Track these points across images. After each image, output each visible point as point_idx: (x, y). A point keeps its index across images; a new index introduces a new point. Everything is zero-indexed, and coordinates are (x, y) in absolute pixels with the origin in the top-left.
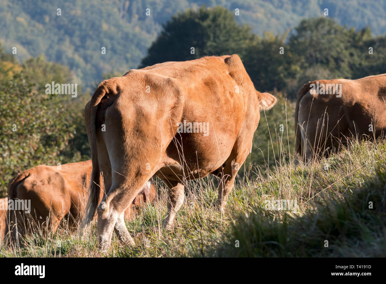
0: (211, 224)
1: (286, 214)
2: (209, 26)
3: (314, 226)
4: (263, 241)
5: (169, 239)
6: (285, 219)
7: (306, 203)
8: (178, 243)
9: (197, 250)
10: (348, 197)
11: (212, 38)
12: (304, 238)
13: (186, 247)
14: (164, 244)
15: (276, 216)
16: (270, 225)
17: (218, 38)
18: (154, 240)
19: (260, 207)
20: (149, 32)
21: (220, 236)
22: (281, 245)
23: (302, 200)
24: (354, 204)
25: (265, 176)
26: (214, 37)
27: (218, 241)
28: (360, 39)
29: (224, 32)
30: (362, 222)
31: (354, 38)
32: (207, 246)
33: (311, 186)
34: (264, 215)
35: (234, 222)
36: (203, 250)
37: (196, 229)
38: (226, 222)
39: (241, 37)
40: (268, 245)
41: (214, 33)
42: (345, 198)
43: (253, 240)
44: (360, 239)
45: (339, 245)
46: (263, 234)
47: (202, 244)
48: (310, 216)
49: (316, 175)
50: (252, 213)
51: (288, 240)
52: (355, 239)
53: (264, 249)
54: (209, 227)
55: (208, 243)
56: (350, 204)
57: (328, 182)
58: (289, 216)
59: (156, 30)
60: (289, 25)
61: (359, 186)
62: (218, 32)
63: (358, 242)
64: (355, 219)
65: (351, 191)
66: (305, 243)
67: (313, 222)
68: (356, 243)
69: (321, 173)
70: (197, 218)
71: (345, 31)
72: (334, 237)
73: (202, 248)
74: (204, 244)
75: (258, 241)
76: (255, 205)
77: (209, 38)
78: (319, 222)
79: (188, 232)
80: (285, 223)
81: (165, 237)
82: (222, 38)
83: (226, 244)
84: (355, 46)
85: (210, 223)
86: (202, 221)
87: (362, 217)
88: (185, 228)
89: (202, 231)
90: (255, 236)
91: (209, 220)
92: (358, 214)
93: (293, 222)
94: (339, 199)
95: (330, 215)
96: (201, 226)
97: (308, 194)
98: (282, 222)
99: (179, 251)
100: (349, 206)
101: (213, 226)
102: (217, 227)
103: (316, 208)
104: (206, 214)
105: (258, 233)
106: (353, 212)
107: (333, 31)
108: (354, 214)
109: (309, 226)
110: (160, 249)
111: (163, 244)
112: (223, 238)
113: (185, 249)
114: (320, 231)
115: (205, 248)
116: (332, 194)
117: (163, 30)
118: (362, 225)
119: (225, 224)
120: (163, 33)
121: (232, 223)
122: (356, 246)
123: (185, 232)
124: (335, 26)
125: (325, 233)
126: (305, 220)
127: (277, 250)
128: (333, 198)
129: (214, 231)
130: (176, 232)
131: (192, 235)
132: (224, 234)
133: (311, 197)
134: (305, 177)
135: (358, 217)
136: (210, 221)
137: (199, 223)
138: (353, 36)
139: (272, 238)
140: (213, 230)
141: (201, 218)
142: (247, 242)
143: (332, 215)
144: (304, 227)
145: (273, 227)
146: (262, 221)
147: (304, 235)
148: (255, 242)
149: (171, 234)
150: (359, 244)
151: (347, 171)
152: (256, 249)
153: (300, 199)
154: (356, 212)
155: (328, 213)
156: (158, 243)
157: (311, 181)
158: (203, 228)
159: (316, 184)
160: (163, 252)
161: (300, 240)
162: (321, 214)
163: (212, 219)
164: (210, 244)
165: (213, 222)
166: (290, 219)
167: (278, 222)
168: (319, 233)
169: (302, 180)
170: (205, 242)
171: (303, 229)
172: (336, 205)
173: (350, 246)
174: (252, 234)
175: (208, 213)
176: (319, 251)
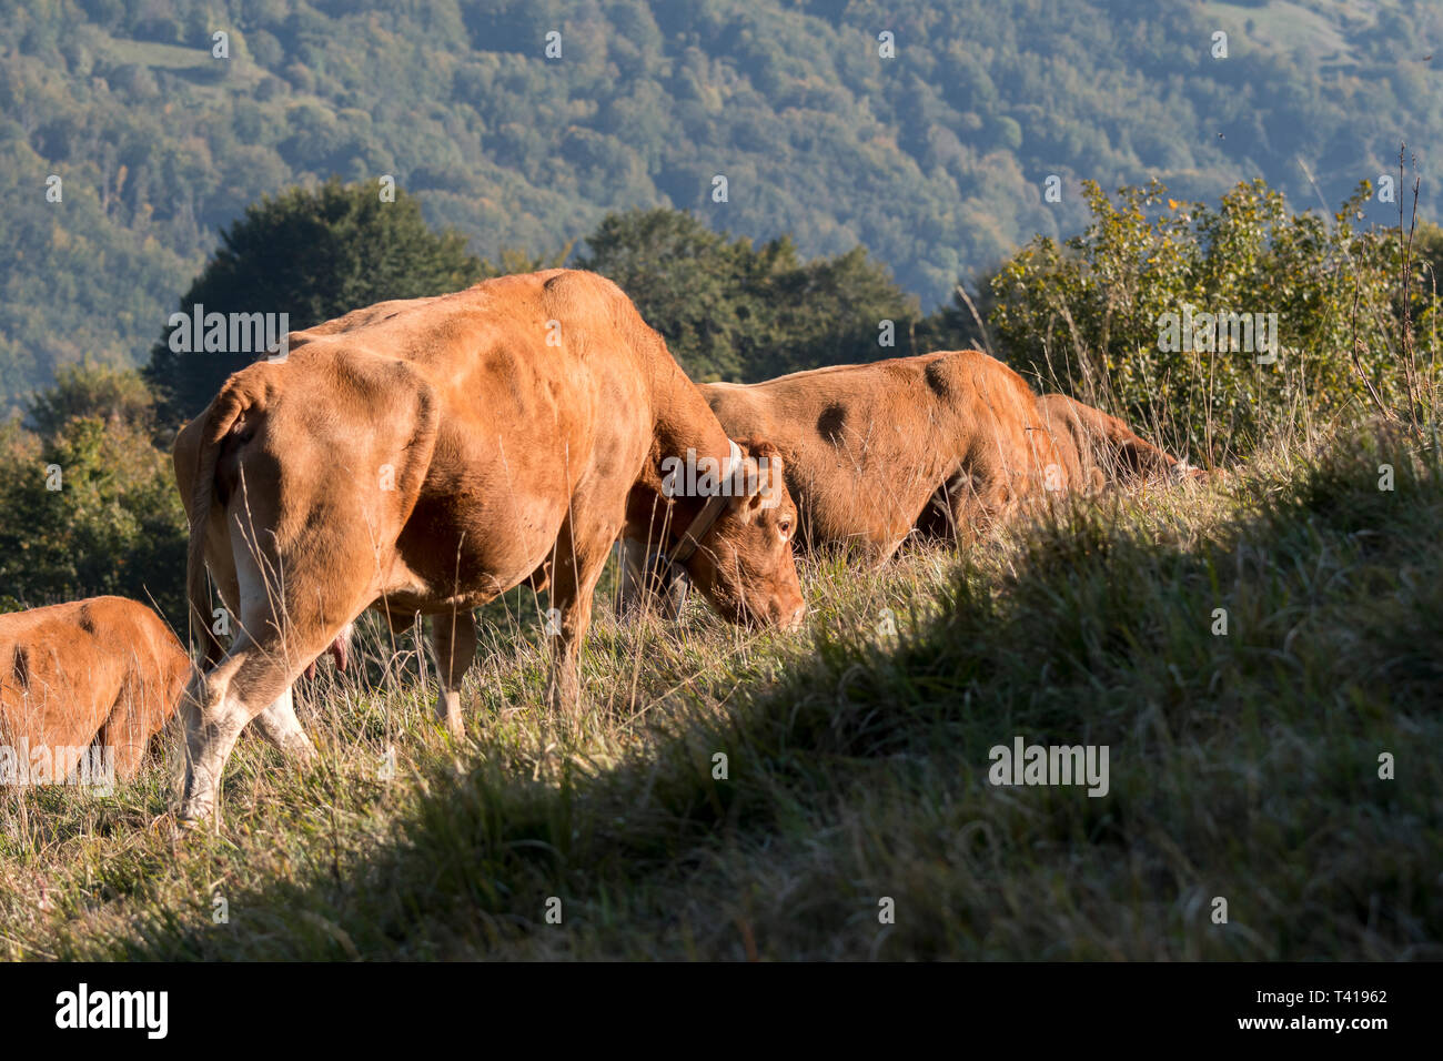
0: (360, 790)
1: (568, 762)
2: (351, 236)
3: (645, 799)
4: (505, 839)
5: (243, 833)
6: (567, 777)
7: (622, 727)
8: (269, 844)
9: (322, 864)
10: (737, 713)
11: (358, 269)
12: (618, 828)
13: (292, 856)
14: (230, 849)
15: (541, 769)
16: (527, 795)
17: (375, 268)
18: (200, 836)
19: (496, 742)
20: (182, 251)
21: (387, 824)
22: (557, 851)
23: (611, 721)
24: (756, 732)
25: (509, 650)
26: (365, 266)
27: (381, 840)
28: (764, 271)
29: (390, 251)
30: (777, 781)
31: (748, 269)
32: (350, 854)
33: (636, 679)
34: (508, 765)
35: (425, 784)
36: (340, 864)
37: (318, 803)
38: (403, 786)
39: (439, 263)
40: (522, 851)
41: (365, 254)
42: (731, 715)
43: (478, 837)
44: (774, 831)
45: (716, 849)
46: (505, 821)
47: (336, 847)
48: (634, 768)
49: (650, 648)
50: (475, 761)
51: (576, 834)
52: (760, 830)
53: (508, 861)
54: (354, 801)
55: (351, 845)
56: (745, 733)
57: (684, 670)
58: (577, 767)
59: (201, 244)
60: (569, 230)
61: (769, 680)
62: (375, 252)
63: (769, 838)
64: (761, 775)
65: (748, 695)
66: (621, 844)
67: (643, 783)
68: (761, 843)
69: (665, 645)
70: (320, 773)
71: (724, 247)
72: (701, 824)
73: (336, 861)
74: (342, 847)
75: (493, 838)
76: (482, 737)
77: (350, 266)
78: (660, 785)
79: (296, 814)
80: (566, 788)
81: (231, 828)
82: (386, 269)
83: (404, 850)
84: (753, 291)
85: (357, 788)
86: (335, 782)
87: (777, 768)
88: (288, 801)
89: (337, 811)
90: (483, 824)
91: (355, 779)
92: (767, 760)
93: (588, 785)
94: (713, 715)
95: (691, 765)
96: (333, 796)
97: (629, 704)
98: (558, 785)
99: (271, 868)
100: (741, 738)
101: (367, 794)
102: (377, 799)
103: (651, 746)
104: (347, 761)
105: (491, 819)
106: (754, 753)
107: (690, 248)
108: (757, 763)
109: (632, 795)
110: (218, 863)
111: (227, 848)
112: (393, 831)
113: (287, 862)
114: (663, 810)
115: (343, 857)
116: (692, 702)
117: (224, 247)
118: (778, 793)
119: (398, 791)
120: (220, 254)
121: (419, 791)
122: (764, 849)
123: (287, 813)
124: (695, 232)
125: (678, 814)
126: (622, 781)
127: (544, 864)
128: (699, 716)
129: (369, 812)
130: (261, 814)
131: (309, 820)
132: (397, 821)
133: (637, 709)
134: (619, 654)
135: (767, 769)
136: (358, 781)
137: (326, 786)
138: (747, 262)
139: (532, 831)
140: (365, 807)
141: (333, 775)
142: (462, 843)
143: (696, 763)
144: (619, 798)
145: (534, 798)
146: (504, 783)
147: (620, 820)
148: (483, 843)
149: (248, 818)
150: (772, 843)
151: (734, 636)
152: (485, 863)
153: (607, 717)
154: (762, 754)
155: (684, 758)
156: (211, 844)
157: (637, 667)
158: (337, 801)
159: (650, 675)
160: (227, 870)
161: (609, 834)
162: (666, 761)
163: (365, 776)
164: (357, 848)
165: (366, 785)
166: (580, 776)
167: (547, 785)
168: (661, 815)
169: (611, 663)
170: (345, 842)
171: (616, 804)
172: (705, 735)
173: (744, 851)
174: (476, 820)
175: (352, 758)
176: (661, 866)
